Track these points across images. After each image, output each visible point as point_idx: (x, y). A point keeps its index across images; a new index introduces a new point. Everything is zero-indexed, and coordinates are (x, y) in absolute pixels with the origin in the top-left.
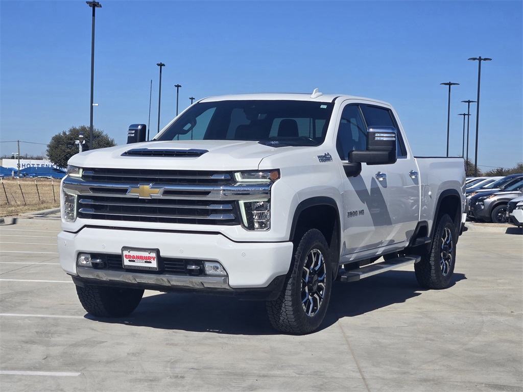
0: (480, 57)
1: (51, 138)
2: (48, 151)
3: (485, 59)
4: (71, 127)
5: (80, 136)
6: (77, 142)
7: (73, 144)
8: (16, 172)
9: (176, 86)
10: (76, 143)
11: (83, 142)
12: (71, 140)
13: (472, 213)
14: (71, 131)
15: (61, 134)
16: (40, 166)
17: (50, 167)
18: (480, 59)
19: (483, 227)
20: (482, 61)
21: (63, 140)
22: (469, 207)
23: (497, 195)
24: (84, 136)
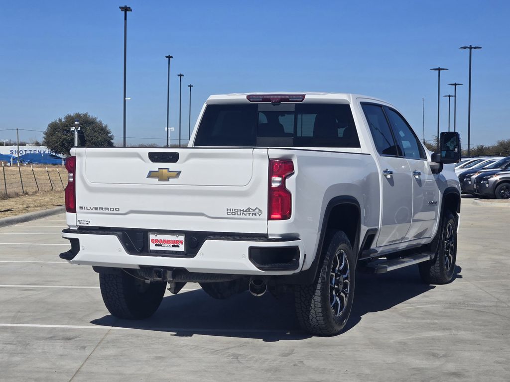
0: (471, 46)
1: (48, 125)
2: (44, 138)
3: (476, 48)
4: (66, 114)
5: (76, 123)
6: (73, 128)
7: (69, 131)
8: (14, 159)
10: (72, 130)
11: (78, 128)
12: (67, 127)
13: (478, 191)
14: (66, 118)
15: (57, 121)
16: (32, 152)
17: (42, 153)
18: (471, 48)
19: (490, 203)
20: (473, 49)
21: (59, 127)
22: (475, 185)
23: (499, 174)
24: (80, 123)
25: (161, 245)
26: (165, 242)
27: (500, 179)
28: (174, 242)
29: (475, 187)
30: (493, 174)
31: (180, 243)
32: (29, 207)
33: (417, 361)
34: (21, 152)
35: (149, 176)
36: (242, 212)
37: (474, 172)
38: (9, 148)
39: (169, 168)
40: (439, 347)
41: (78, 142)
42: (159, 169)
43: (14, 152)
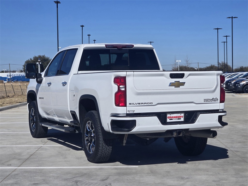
1: (25, 62)
2: (23, 68)
4: (34, 56)
5: (39, 60)
8: (8, 79)
9: (88, 35)
10: (37, 64)
11: (40, 63)
12: (34, 62)
13: (235, 89)
14: (34, 58)
15: (29, 60)
16: (18, 76)
17: (23, 76)
18: (232, 18)
21: (31, 62)
22: (233, 86)
23: (245, 81)
24: (41, 60)
25: (172, 119)
26: (174, 117)
27: (246, 83)
28: (178, 117)
29: (233, 88)
30: (242, 81)
31: (181, 117)
32: (4, 104)
33: (172, 182)
34: (12, 76)
35: (170, 86)
36: (210, 100)
37: (233, 80)
38: (6, 74)
39: (179, 81)
40: (186, 173)
41: (40, 70)
42: (175, 81)
43: (9, 76)
